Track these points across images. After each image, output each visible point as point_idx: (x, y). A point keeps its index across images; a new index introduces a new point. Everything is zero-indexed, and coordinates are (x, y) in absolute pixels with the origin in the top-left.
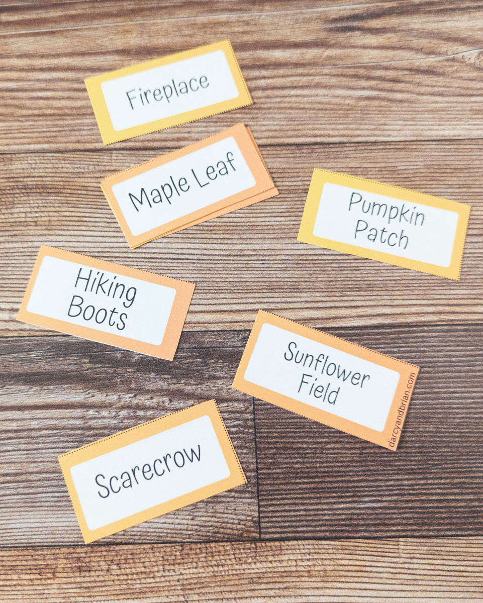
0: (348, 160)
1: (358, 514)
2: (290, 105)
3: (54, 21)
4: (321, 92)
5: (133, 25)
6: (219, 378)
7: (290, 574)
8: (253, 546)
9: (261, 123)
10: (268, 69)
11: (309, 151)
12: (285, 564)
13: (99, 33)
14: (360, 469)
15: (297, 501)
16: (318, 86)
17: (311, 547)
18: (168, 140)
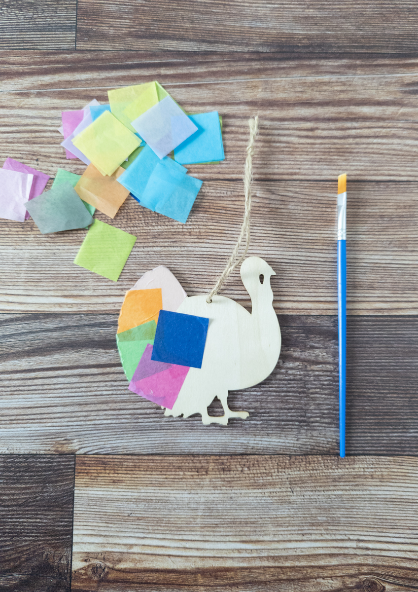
0: (412, 194)
1: (406, 440)
2: (373, 150)
3: (200, 75)
4: (396, 141)
5: (259, 81)
6: (317, 348)
7: (359, 476)
8: (336, 458)
9: (351, 164)
10: (358, 122)
11: (385, 187)
12: (356, 470)
13: (234, 87)
14: (409, 411)
15: (366, 431)
16: (394, 136)
17: (374, 460)
18: (284, 174)
